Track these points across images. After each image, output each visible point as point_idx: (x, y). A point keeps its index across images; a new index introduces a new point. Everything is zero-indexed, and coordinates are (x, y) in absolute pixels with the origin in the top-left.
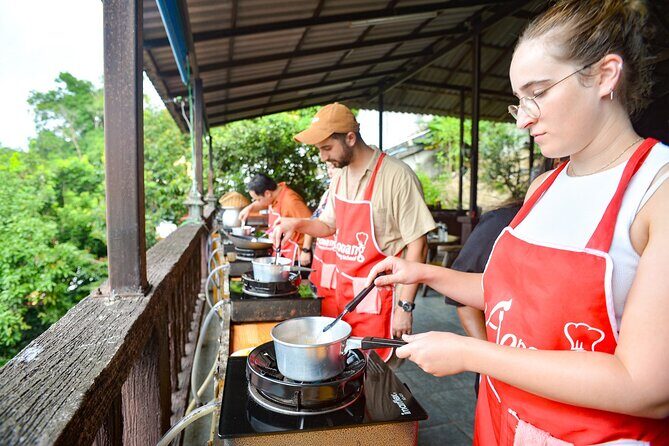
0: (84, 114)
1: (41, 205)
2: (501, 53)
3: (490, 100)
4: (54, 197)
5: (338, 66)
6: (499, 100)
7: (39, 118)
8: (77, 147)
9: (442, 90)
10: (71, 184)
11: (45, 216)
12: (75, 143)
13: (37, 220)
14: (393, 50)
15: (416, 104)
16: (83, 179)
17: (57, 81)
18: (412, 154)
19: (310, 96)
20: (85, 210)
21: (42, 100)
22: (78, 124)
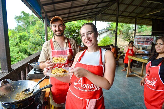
0: (27, 21)
1: (15, 44)
2: (128, 5)
3: (125, 18)
4: (18, 42)
5: (83, 10)
6: (127, 18)
7: (17, 22)
8: (26, 29)
9: (112, 16)
10: (23, 39)
11: (16, 46)
12: (26, 28)
13: (14, 48)
14: (97, 6)
15: (105, 19)
16: (25, 38)
17: (21, 13)
18: (106, 32)
19: (77, 18)
20: (26, 45)
21: (18, 18)
22: (26, 24)
